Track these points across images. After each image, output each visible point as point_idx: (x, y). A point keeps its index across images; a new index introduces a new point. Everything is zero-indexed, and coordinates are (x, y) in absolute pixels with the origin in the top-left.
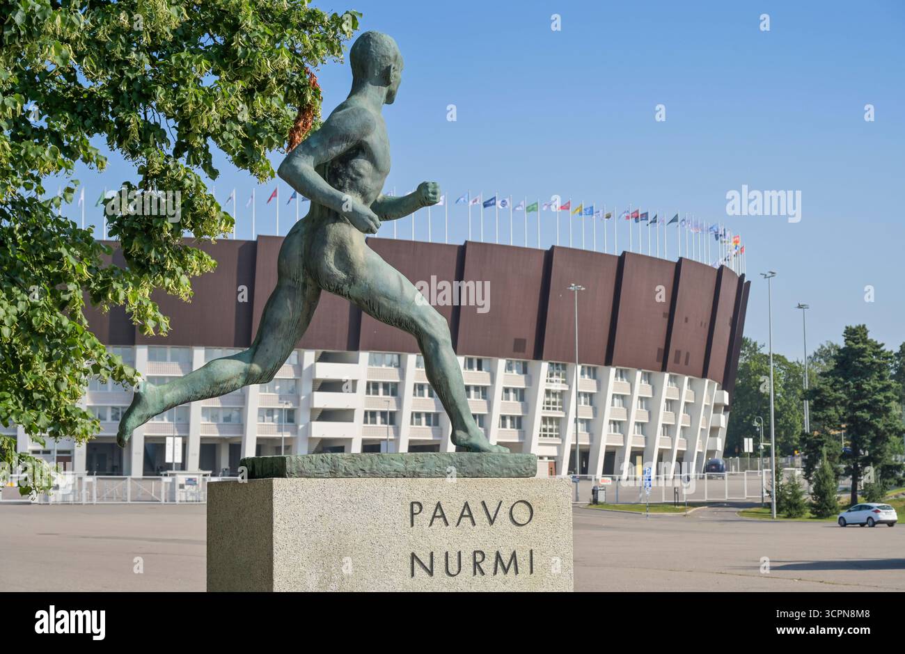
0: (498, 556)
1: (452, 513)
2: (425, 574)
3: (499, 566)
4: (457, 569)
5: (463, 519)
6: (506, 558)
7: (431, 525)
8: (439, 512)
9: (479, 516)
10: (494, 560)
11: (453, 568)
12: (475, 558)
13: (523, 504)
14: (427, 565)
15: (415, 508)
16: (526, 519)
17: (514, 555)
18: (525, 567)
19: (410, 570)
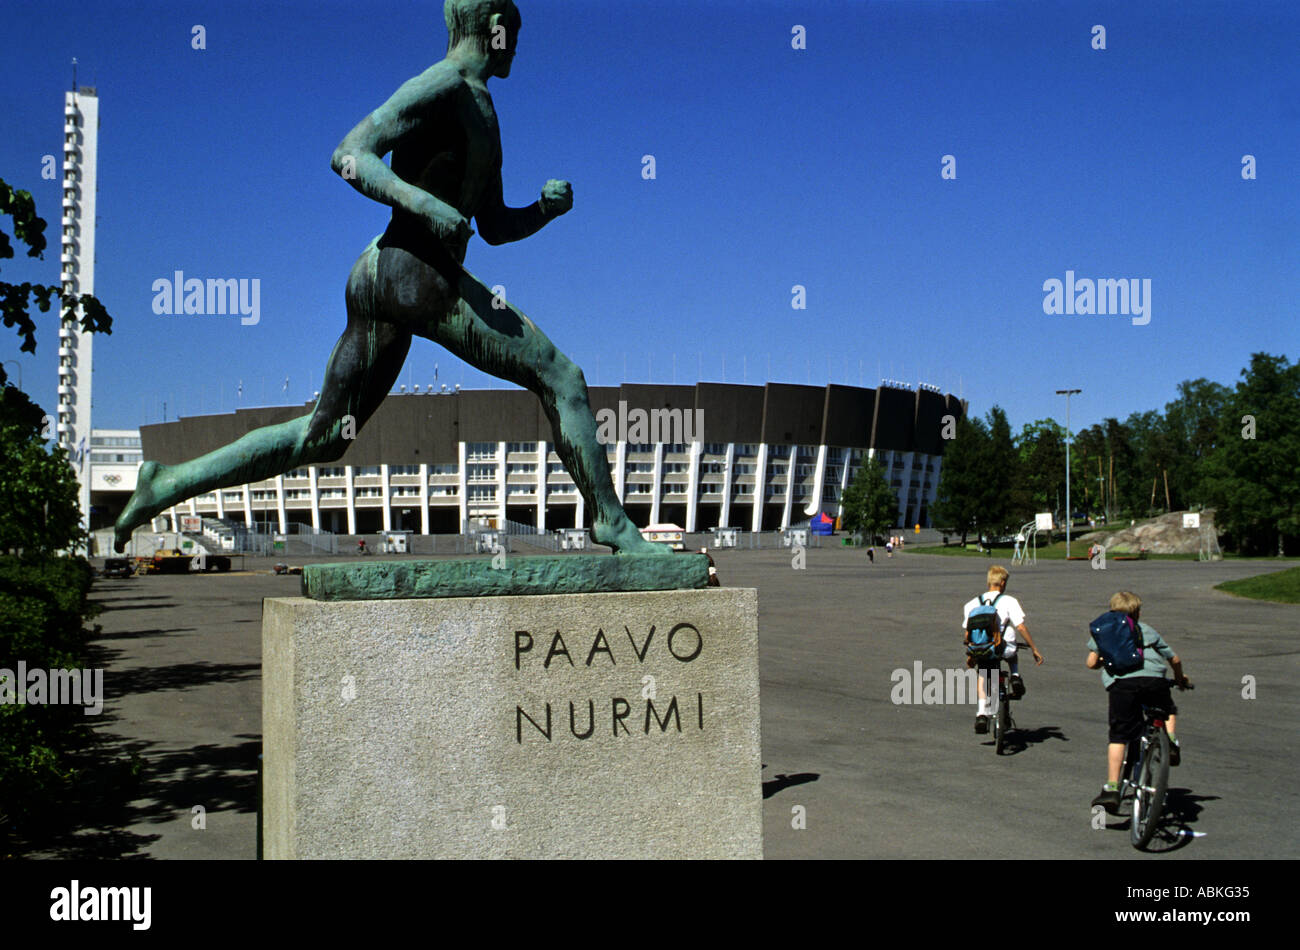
0: (650, 705)
1: (580, 648)
2: (539, 736)
3: (652, 720)
4: (587, 726)
5: (596, 655)
6: (661, 706)
7: (547, 664)
8: (557, 649)
9: (621, 649)
10: (643, 712)
11: (582, 726)
12: (615, 709)
13: (686, 629)
14: (542, 723)
15: (522, 643)
16: (692, 650)
17: (674, 704)
18: (689, 719)
19: (514, 732)
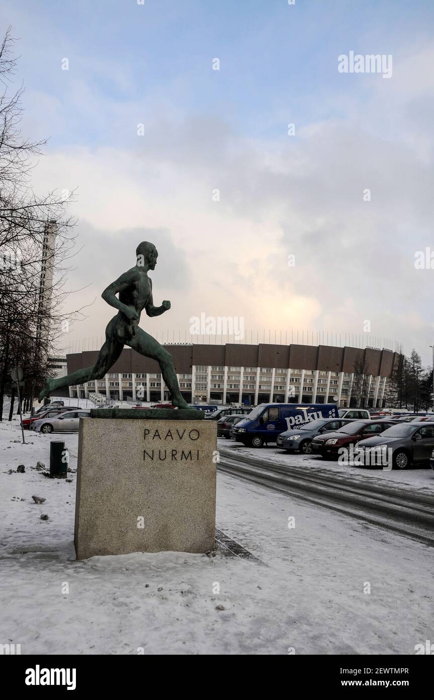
0: (183, 452)
1: (163, 435)
2: (150, 459)
3: (183, 457)
4: (164, 457)
5: (168, 437)
6: (186, 453)
7: (153, 439)
8: (157, 434)
9: (175, 436)
10: (181, 454)
11: (163, 457)
12: (172, 453)
13: (195, 431)
14: (151, 455)
15: (146, 433)
16: (196, 437)
17: (190, 452)
18: (195, 457)
19: (143, 457)
